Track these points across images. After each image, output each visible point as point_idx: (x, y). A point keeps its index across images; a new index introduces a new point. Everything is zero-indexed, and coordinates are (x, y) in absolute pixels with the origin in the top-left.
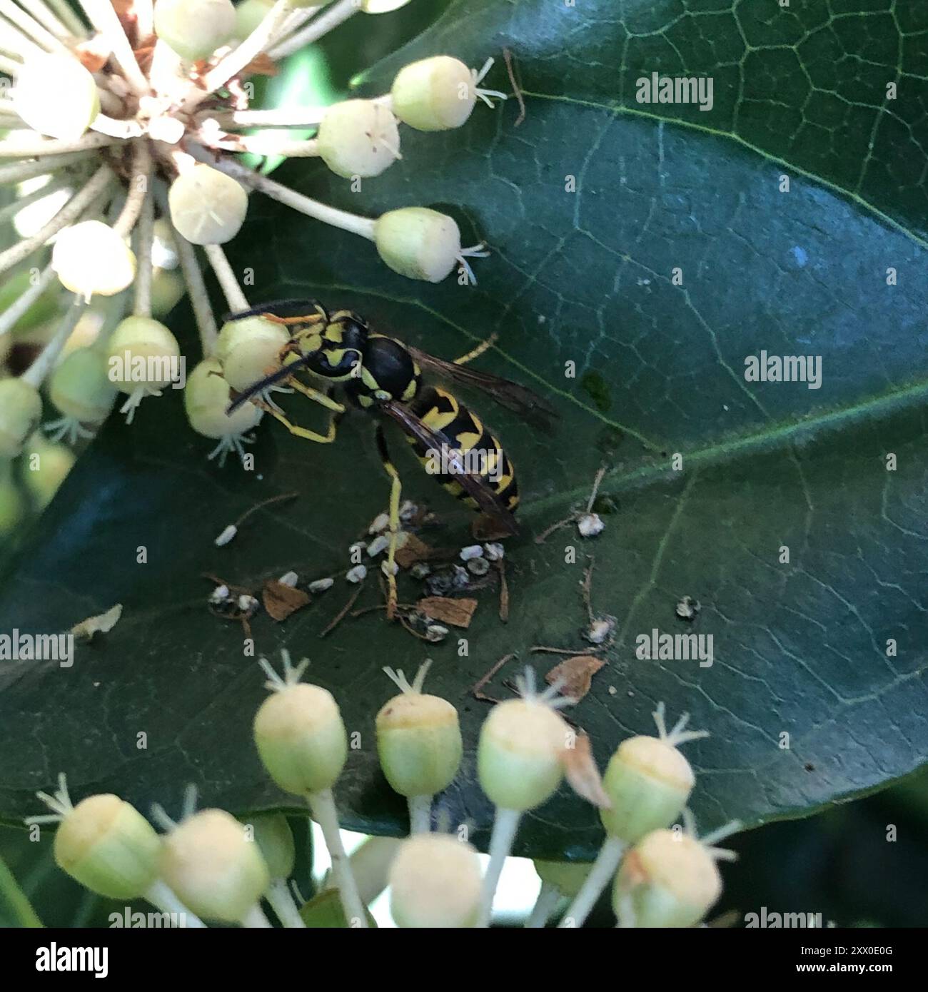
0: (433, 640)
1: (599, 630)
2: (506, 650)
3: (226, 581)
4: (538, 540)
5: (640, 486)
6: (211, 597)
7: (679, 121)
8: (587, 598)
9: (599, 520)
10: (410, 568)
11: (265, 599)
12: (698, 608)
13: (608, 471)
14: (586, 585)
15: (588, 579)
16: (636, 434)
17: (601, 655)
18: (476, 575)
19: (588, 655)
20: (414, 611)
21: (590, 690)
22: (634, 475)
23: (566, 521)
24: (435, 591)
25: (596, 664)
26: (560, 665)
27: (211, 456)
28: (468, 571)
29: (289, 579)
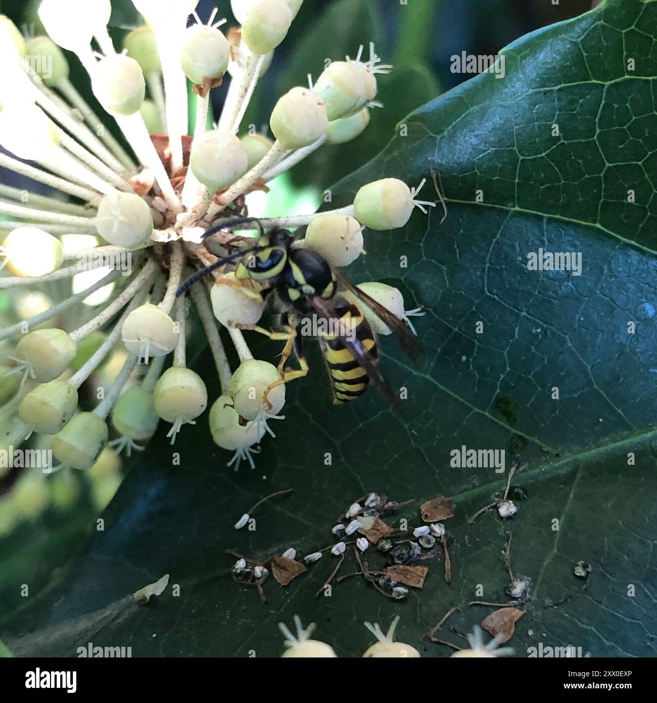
0: (397, 598)
1: (518, 588)
2: (452, 604)
3: (244, 556)
4: (470, 521)
5: (541, 479)
6: (234, 568)
7: (558, 216)
8: (508, 564)
9: (513, 505)
10: (377, 544)
11: (273, 569)
12: (590, 569)
13: (517, 468)
14: (506, 554)
15: (508, 549)
16: (536, 441)
17: (521, 606)
18: (426, 548)
19: (511, 607)
20: (382, 576)
21: (514, 633)
22: (537, 471)
23: (489, 506)
24: (397, 561)
25: (517, 613)
26: (491, 614)
27: (229, 464)
28: (420, 545)
29: (290, 554)
